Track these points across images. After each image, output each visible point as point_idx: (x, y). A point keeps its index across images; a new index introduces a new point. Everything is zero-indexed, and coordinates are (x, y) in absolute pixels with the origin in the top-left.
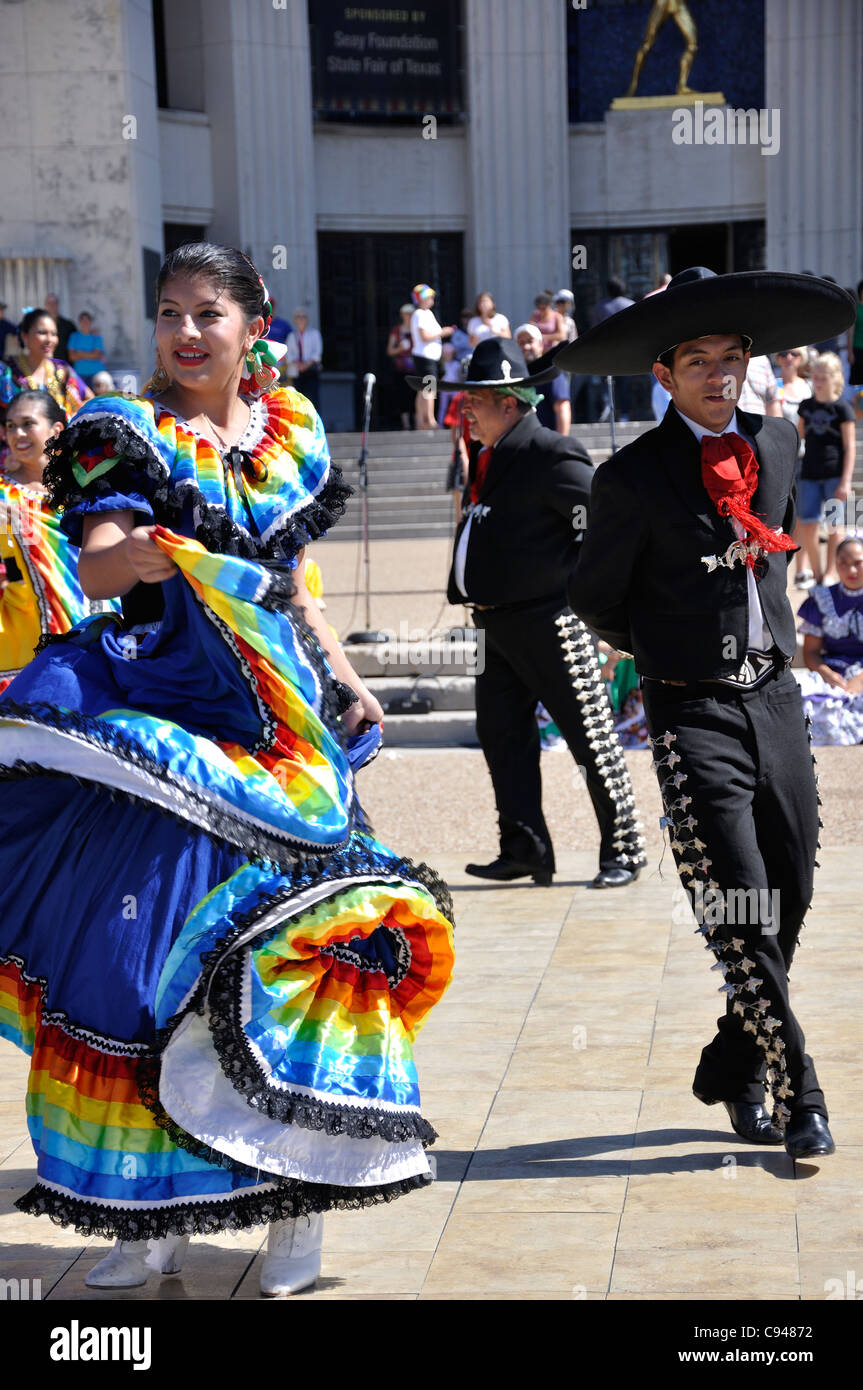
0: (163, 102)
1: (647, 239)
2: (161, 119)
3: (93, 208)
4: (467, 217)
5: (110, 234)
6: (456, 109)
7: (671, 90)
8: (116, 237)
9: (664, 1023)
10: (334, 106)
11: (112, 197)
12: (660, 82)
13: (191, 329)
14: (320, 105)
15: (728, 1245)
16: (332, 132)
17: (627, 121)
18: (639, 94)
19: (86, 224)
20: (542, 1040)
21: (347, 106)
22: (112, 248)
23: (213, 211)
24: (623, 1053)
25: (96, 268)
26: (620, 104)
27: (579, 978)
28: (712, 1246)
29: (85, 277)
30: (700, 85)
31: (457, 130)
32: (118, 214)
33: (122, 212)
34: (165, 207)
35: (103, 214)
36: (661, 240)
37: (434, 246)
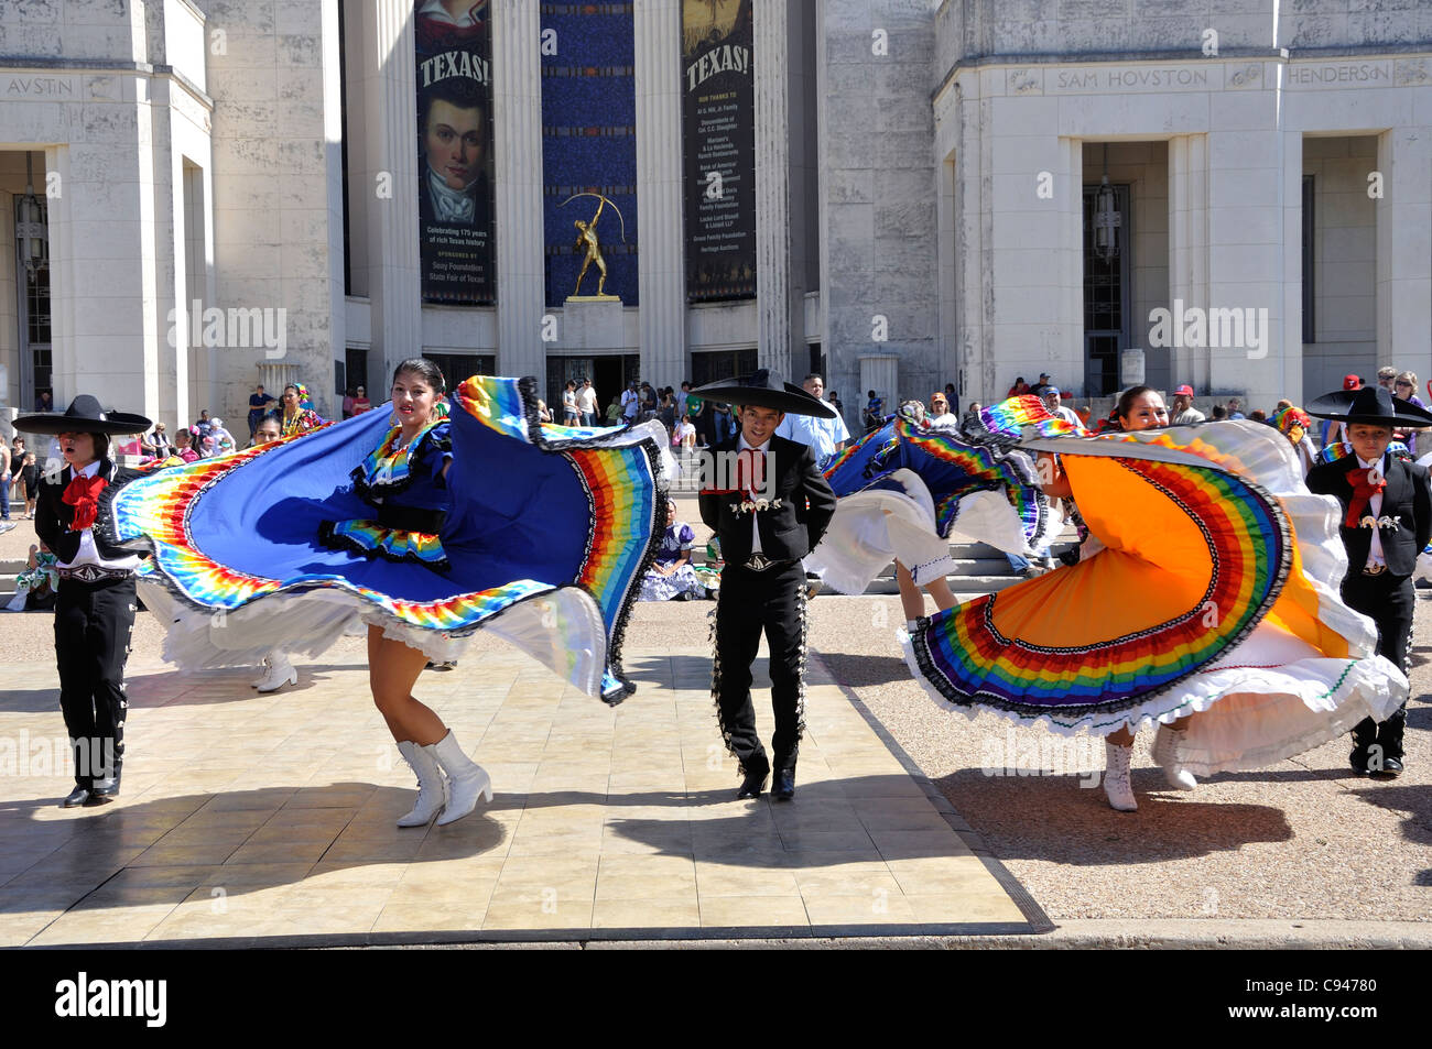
0: (348, 292)
1: (583, 362)
2: (346, 300)
3: (311, 341)
4: (497, 349)
5: (319, 354)
6: (491, 298)
7: (595, 293)
8: (322, 355)
9: (555, 730)
10: (432, 296)
11: (320, 336)
12: (589, 289)
13: (409, 397)
14: (425, 295)
15: (568, 833)
16: (431, 308)
17: (574, 307)
18: (578, 295)
19: (308, 348)
20: (494, 740)
21: (438, 296)
22: (320, 360)
23: (371, 344)
24: (533, 745)
25: (311, 370)
26: (570, 299)
27: (517, 710)
28: (561, 834)
29: (306, 374)
30: (608, 292)
31: (492, 308)
32: (324, 344)
33: (325, 343)
34: (347, 341)
35: (316, 345)
36: (590, 362)
37: (480, 362)
